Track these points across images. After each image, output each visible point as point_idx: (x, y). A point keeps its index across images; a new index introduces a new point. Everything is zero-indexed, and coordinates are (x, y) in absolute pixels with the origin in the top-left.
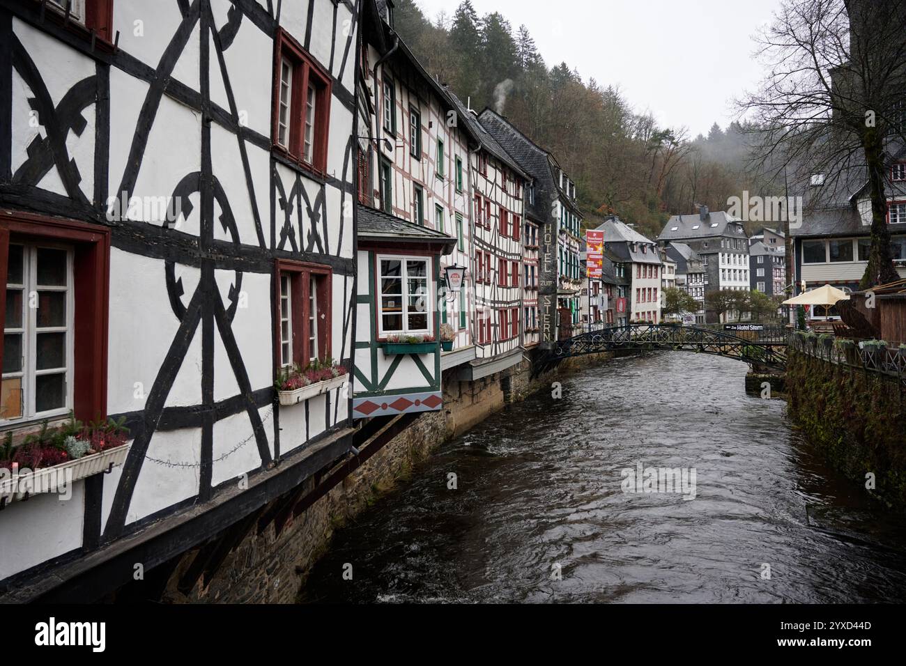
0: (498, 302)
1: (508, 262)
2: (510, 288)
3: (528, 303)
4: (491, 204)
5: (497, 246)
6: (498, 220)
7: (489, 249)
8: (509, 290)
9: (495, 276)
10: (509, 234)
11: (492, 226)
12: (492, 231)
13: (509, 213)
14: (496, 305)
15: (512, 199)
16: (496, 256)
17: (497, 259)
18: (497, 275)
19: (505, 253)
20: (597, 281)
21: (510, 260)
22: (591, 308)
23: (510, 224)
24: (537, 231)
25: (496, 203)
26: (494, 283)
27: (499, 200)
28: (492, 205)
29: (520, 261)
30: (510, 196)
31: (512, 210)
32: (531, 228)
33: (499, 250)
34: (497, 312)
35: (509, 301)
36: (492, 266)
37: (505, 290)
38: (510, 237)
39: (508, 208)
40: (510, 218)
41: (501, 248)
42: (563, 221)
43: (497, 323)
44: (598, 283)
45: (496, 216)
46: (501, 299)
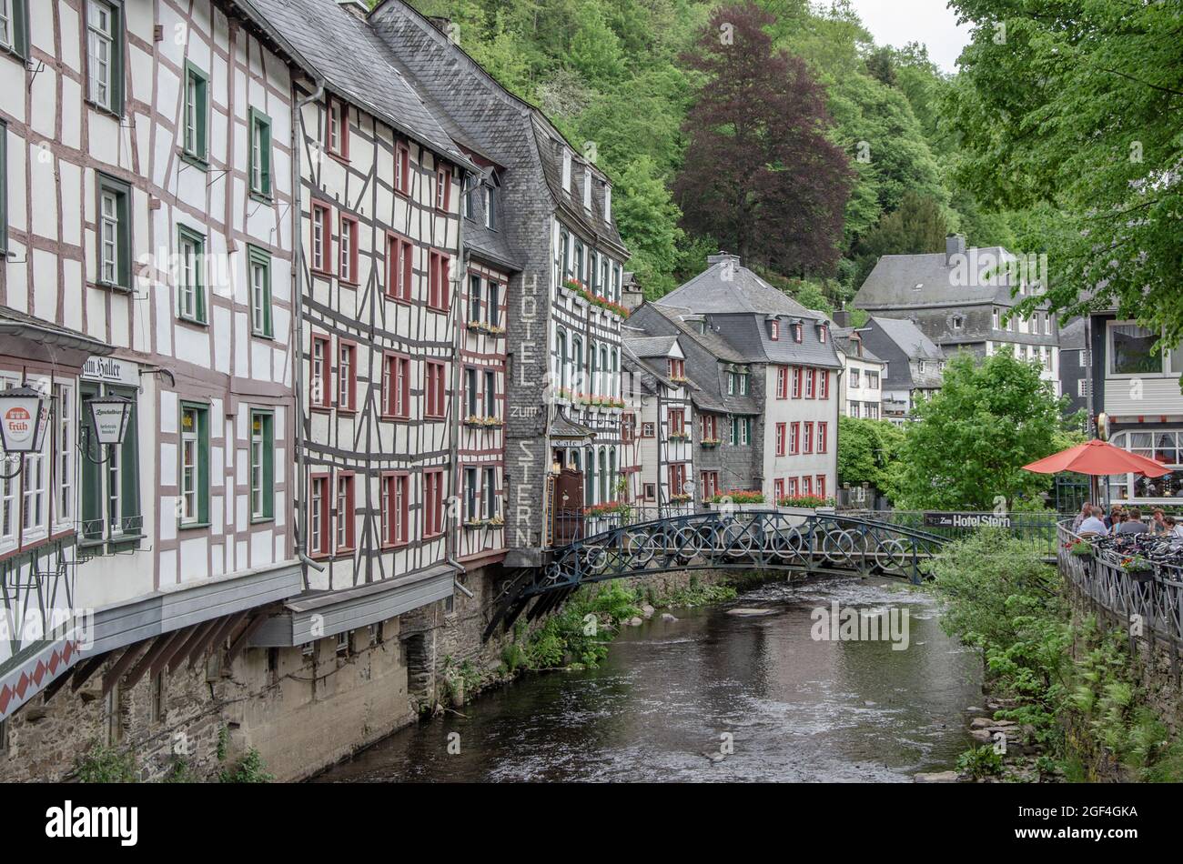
0: (380, 457)
1: (413, 364)
2: (417, 423)
3: (474, 458)
4: (361, 225)
5: (378, 325)
6: (380, 264)
7: (353, 332)
8: (413, 429)
9: (370, 397)
10: (414, 295)
11: (363, 277)
12: (361, 290)
13: (416, 249)
14: (374, 465)
15: (426, 215)
16: (373, 347)
17: (378, 356)
18: (377, 393)
19: (401, 340)
20: (682, 405)
21: (418, 357)
22: (664, 468)
23: (420, 273)
24: (502, 290)
25: (375, 223)
26: (367, 413)
27: (382, 215)
28: (364, 231)
29: (450, 359)
30: (420, 207)
31: (426, 239)
32: (484, 283)
33: (384, 334)
34: (375, 482)
35: (412, 452)
36: (362, 370)
37: (401, 429)
38: (419, 303)
39: (414, 234)
40: (419, 258)
41: (390, 328)
42: (570, 267)
43: (376, 506)
44: (682, 411)
45: (374, 255)
46: (388, 449)
